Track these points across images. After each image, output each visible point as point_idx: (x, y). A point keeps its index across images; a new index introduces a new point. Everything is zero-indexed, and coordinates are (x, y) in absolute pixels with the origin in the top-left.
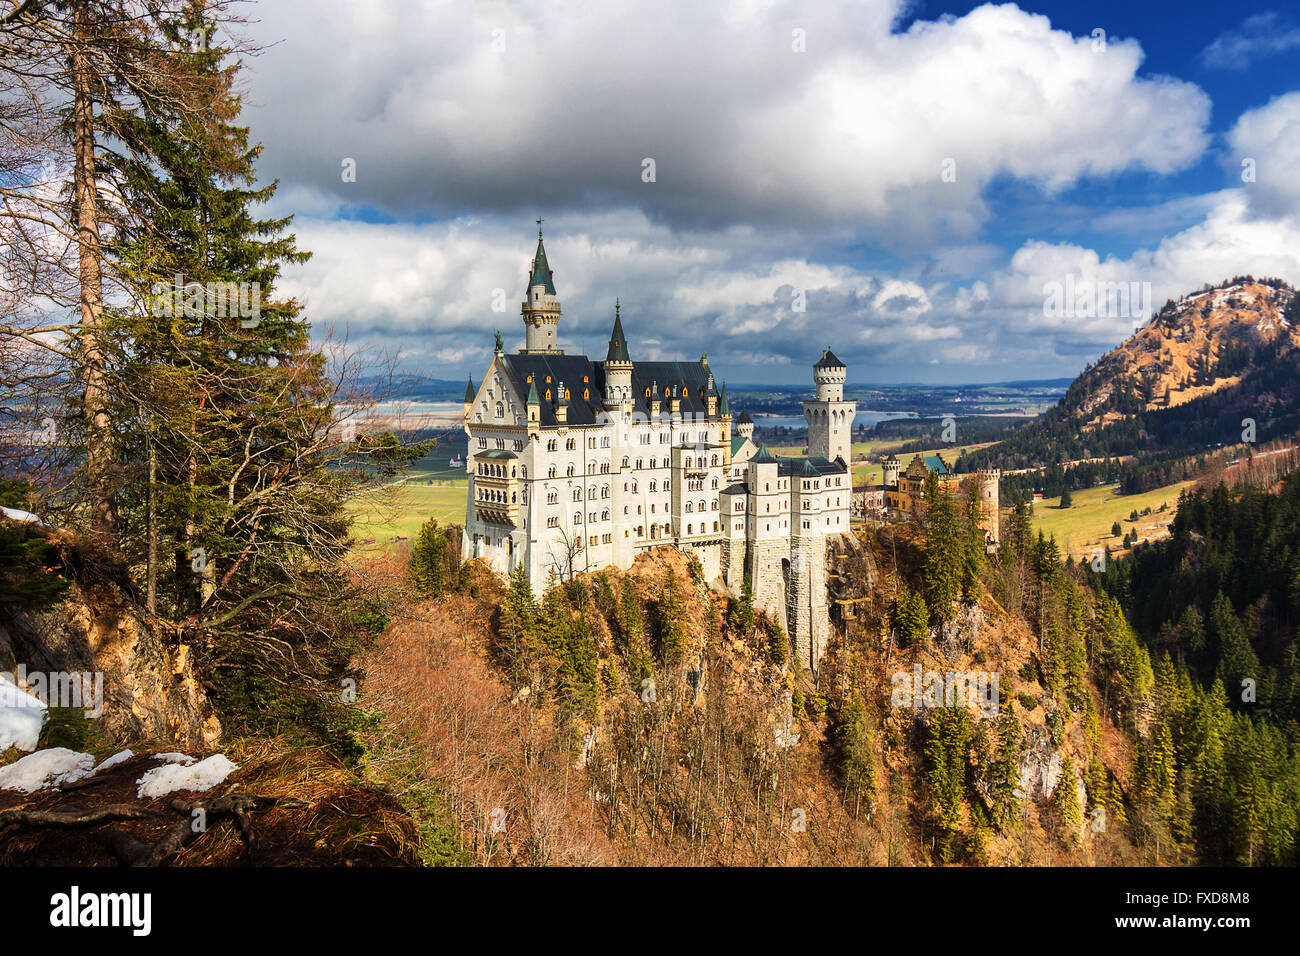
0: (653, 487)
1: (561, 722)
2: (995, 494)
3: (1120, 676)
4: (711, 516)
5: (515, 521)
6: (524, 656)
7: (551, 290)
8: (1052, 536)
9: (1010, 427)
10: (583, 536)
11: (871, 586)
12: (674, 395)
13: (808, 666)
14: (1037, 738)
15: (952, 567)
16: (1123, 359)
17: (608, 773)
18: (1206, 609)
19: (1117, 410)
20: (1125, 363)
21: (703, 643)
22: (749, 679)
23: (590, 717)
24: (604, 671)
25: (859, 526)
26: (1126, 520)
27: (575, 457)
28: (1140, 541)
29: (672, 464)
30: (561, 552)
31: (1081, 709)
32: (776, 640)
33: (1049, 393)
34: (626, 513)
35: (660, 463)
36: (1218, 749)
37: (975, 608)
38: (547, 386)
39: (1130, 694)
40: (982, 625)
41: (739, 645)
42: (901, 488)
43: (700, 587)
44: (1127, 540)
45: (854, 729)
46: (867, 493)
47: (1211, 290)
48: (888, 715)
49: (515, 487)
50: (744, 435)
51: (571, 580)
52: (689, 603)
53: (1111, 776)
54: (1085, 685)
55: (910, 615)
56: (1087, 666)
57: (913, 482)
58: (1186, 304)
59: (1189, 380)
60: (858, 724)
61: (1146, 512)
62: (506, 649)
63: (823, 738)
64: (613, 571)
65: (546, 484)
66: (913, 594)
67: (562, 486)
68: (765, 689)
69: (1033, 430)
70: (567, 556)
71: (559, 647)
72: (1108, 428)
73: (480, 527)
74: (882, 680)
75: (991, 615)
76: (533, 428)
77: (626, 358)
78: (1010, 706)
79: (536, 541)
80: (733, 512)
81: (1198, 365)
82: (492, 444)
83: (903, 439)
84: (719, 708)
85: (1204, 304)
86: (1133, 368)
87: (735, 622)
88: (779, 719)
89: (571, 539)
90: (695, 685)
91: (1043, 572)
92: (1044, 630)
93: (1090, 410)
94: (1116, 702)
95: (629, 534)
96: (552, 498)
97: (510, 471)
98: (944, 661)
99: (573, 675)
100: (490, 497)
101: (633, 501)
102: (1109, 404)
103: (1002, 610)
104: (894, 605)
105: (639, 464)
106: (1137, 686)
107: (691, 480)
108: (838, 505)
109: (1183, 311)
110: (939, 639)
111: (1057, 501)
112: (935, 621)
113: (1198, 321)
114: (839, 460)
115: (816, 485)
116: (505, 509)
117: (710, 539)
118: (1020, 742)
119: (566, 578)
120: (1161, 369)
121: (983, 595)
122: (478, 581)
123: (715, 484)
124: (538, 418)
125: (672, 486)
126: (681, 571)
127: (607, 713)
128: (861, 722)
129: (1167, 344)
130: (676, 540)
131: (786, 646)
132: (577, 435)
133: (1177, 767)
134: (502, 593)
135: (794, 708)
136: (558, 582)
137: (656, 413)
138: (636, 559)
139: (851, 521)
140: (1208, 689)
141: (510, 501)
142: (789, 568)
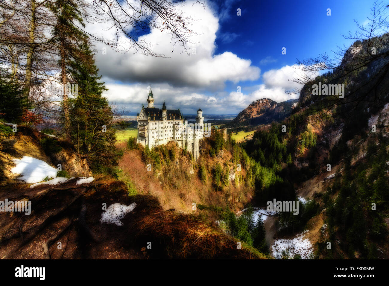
0: (170, 131)
2: (226, 132)
3: (244, 161)
4: (180, 136)
5: (146, 137)
6: (148, 160)
7: (152, 97)
8: (235, 139)
9: (228, 121)
10: (158, 139)
11: (206, 147)
12: (174, 115)
13: (196, 160)
14: (232, 171)
15: (219, 144)
17: (162, 179)
18: (257, 150)
20: (246, 111)
21: (178, 157)
22: (186, 163)
23: (159, 170)
24: (162, 162)
26: (246, 136)
27: (157, 126)
28: (248, 140)
29: (174, 127)
30: (154, 142)
32: (190, 156)
33: (234, 116)
34: (165, 135)
35: (171, 127)
36: (259, 172)
37: (222, 151)
38: (152, 114)
39: (246, 164)
40: (223, 153)
41: (184, 157)
43: (178, 148)
44: (246, 139)
47: (259, 100)
48: (208, 168)
49: (146, 131)
52: (176, 150)
53: (243, 177)
54: (239, 162)
55: (212, 152)
56: (240, 159)
57: (213, 130)
58: (256, 102)
59: (256, 114)
60: (204, 170)
61: (249, 135)
62: (144, 159)
63: (198, 172)
64: (163, 145)
65: (152, 130)
66: (213, 148)
67: (155, 131)
68: (189, 164)
69: (232, 122)
71: (154, 158)
72: (243, 122)
73: (140, 138)
74: (208, 162)
75: (225, 151)
76: (149, 121)
77: (166, 109)
78: (228, 166)
79: (150, 140)
80: (184, 135)
81: (257, 112)
82: (142, 123)
84: (181, 168)
85: (258, 102)
86: (248, 112)
88: (191, 169)
89: (156, 140)
90: (177, 164)
91: (233, 145)
92: (233, 154)
93: (241, 119)
94: (244, 165)
95: (166, 139)
96: (153, 133)
97: (145, 128)
98: (218, 159)
99: (156, 163)
100: (142, 133)
101: (167, 133)
102: (244, 118)
103: (227, 151)
104: (210, 150)
105: (168, 127)
106: (247, 162)
107: (177, 130)
108: (201, 134)
110: (217, 156)
111: (236, 133)
112: (216, 153)
113: (258, 105)
116: (144, 135)
117: (180, 140)
118: (229, 172)
119: (155, 146)
120: (252, 112)
121: (224, 149)
122: (139, 147)
124: (150, 119)
125: (174, 131)
126: (175, 145)
127: (162, 169)
129: (253, 108)
130: (174, 140)
131: (192, 157)
132: (157, 122)
133: (253, 175)
134: (144, 149)
135: (193, 167)
136: (154, 147)
137: (171, 119)
138: (167, 143)
139: (203, 137)
140: (257, 163)
141: (145, 133)
142: (193, 144)
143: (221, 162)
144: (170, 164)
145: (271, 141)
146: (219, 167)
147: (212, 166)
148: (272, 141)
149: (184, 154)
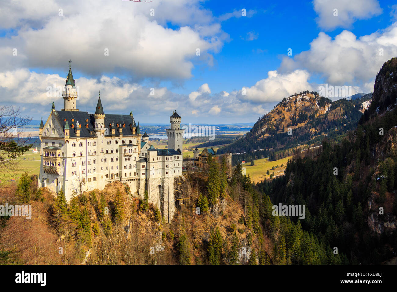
0: (112, 160)
1: (76, 247)
2: (231, 162)
3: (270, 221)
4: (134, 170)
5: (59, 173)
6: (63, 223)
8: (249, 176)
9: (235, 139)
10: (86, 178)
11: (189, 194)
12: (120, 127)
13: (167, 222)
14: (244, 243)
15: (217, 186)
16: (270, 116)
19: (268, 133)
20: (271, 118)
21: (130, 216)
22: (147, 228)
23: (88, 245)
24: (93, 227)
25: (185, 173)
26: (271, 170)
27: (83, 149)
28: (275, 176)
29: (119, 151)
30: (77, 184)
31: (257, 232)
32: (156, 214)
33: (247, 128)
34: (102, 169)
35: (115, 151)
36: (299, 243)
37: (224, 200)
38: (72, 123)
39: (273, 227)
40: (226, 206)
41: (143, 216)
42: (199, 159)
43: (129, 196)
44: (271, 176)
45: (184, 244)
46: (188, 162)
47: (297, 95)
48: (195, 238)
49: (59, 160)
50: (145, 141)
51: (81, 195)
52: (125, 202)
53: (267, 254)
54: (258, 225)
55: (202, 203)
56: (259, 218)
57: (204, 158)
58: (289, 99)
59: (290, 124)
60: (185, 242)
61: (277, 167)
62: (55, 221)
63: (172, 248)
64: (97, 191)
65: (71, 159)
66: (203, 196)
67: (77, 160)
68: (152, 231)
69: (242, 140)
70: (79, 185)
71: (76, 220)
72: (265, 139)
73: (46, 176)
74: (193, 226)
75: (229, 202)
76: (67, 138)
77: (103, 113)
78: (235, 233)
79: (67, 180)
80: (141, 169)
81: (293, 119)
82: (50, 145)
83: (200, 143)
84: (136, 239)
85: (295, 99)
86: (273, 120)
87: (142, 208)
88: (157, 241)
89: (81, 179)
90: (127, 231)
91: (246, 187)
92: (246, 207)
93: (260, 133)
94: (268, 229)
95: (103, 177)
96: (74, 164)
97: (57, 154)
98: (214, 218)
99: (81, 230)
100: (49, 164)
101: (104, 165)
102: (266, 131)
103: (233, 200)
104: (197, 200)
105: (107, 152)
106: (274, 224)
107: (126, 157)
108: (178, 165)
109: (288, 101)
110: (212, 211)
111: (249, 163)
112: (211, 205)
113: (293, 105)
114: (179, 150)
115: (171, 159)
116: (55, 168)
117: (133, 178)
118: (238, 244)
119: (79, 194)
120: (282, 120)
121: (227, 196)
122: (44, 196)
123: (135, 159)
124: (68, 134)
125: (119, 160)
127: (94, 243)
128: (186, 241)
129: (284, 112)
130: (121, 179)
131: (160, 216)
132: (84, 141)
133: (287, 250)
134: (54, 200)
135: (163, 237)
136: (76, 196)
137: (113, 133)
138: (106, 186)
139: (183, 171)
140: (296, 224)
141: (57, 165)
142: (161, 188)
143: (221, 225)
144: (111, 232)
145: (321, 179)
146: (218, 236)
147: (201, 234)
148: (323, 178)
149: (143, 209)
